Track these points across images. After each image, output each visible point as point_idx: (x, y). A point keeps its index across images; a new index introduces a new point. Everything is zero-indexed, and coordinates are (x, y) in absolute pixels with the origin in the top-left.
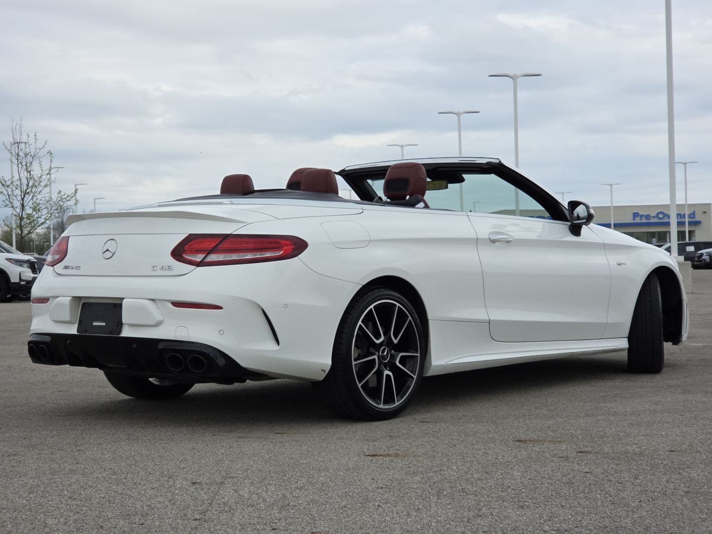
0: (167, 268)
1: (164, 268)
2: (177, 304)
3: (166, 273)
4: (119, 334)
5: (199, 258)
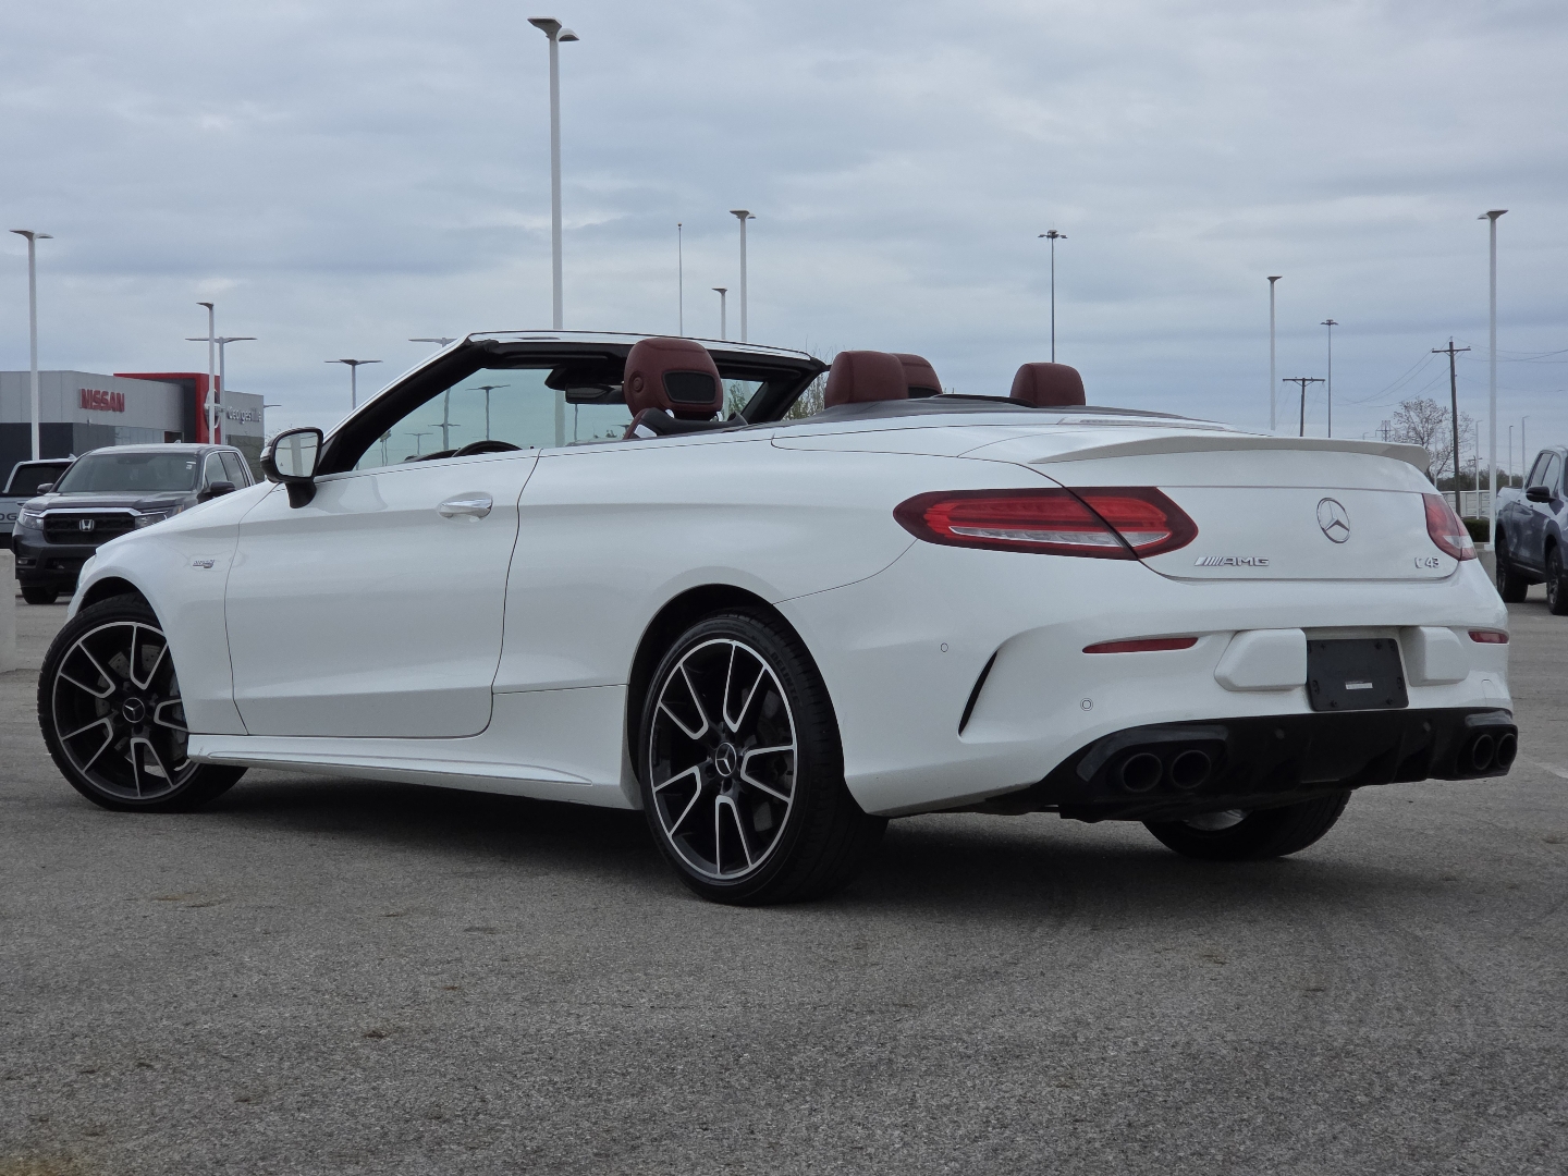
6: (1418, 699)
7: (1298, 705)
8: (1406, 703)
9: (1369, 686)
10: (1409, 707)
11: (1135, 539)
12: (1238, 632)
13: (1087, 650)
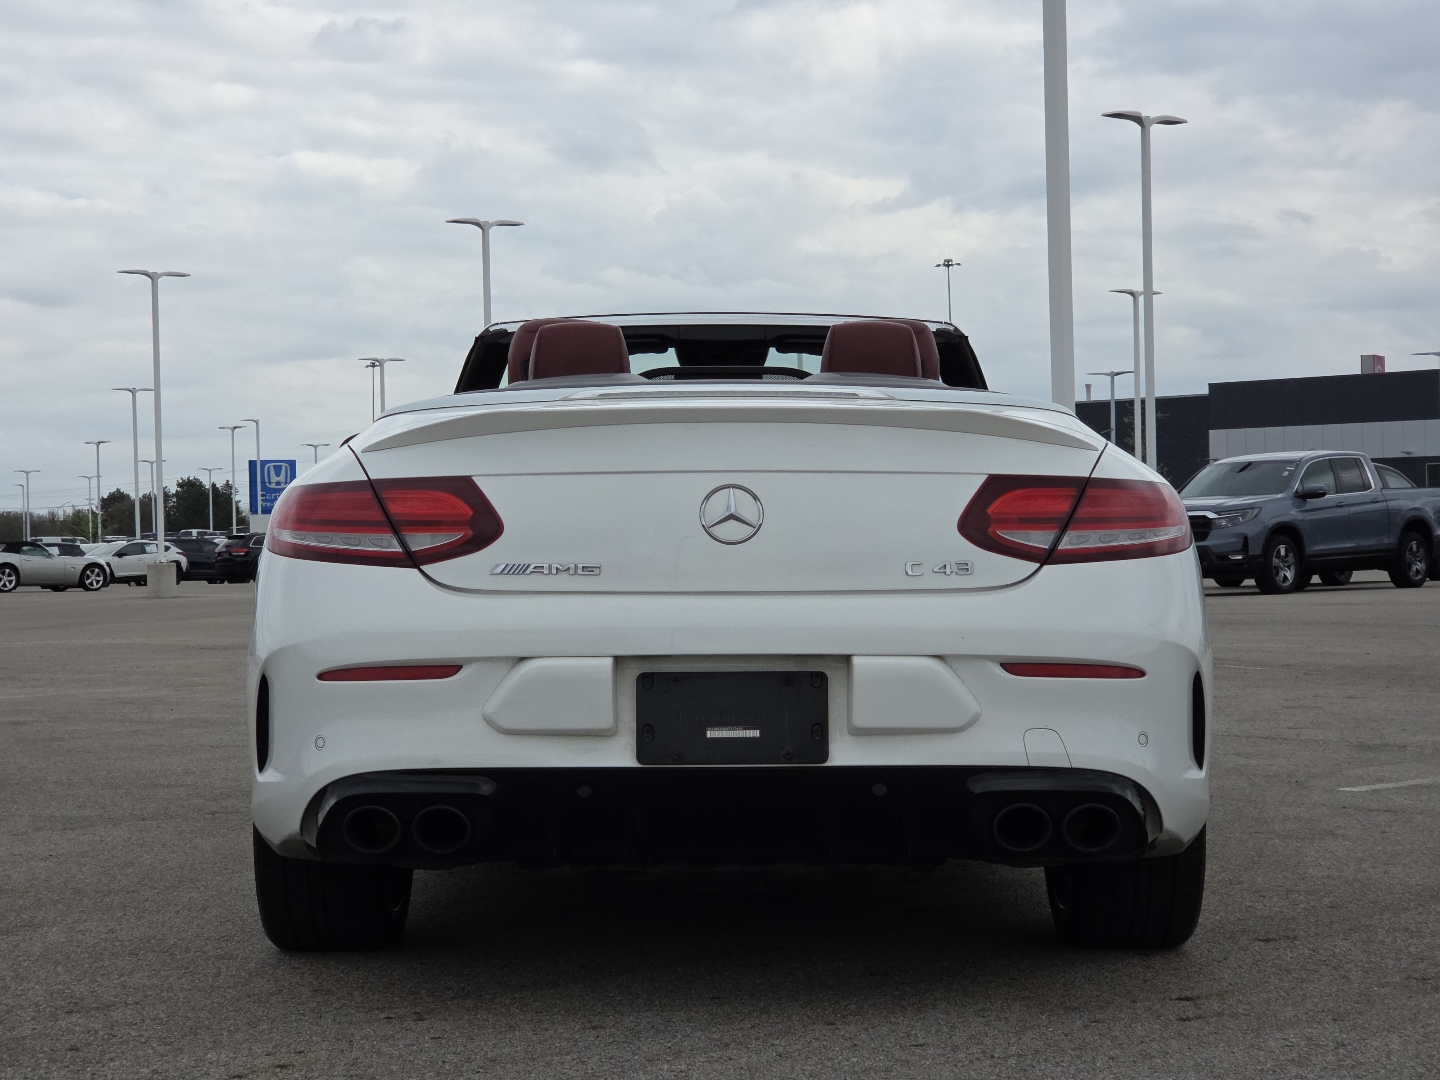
0: (955, 567)
1: (948, 570)
2: (1017, 667)
3: (956, 581)
4: (825, 760)
5: (1040, 539)
6: (844, 753)
7: (620, 755)
8: (825, 756)
9: (756, 733)
10: (829, 763)
11: (420, 542)
12: (522, 659)
13: (322, 676)
